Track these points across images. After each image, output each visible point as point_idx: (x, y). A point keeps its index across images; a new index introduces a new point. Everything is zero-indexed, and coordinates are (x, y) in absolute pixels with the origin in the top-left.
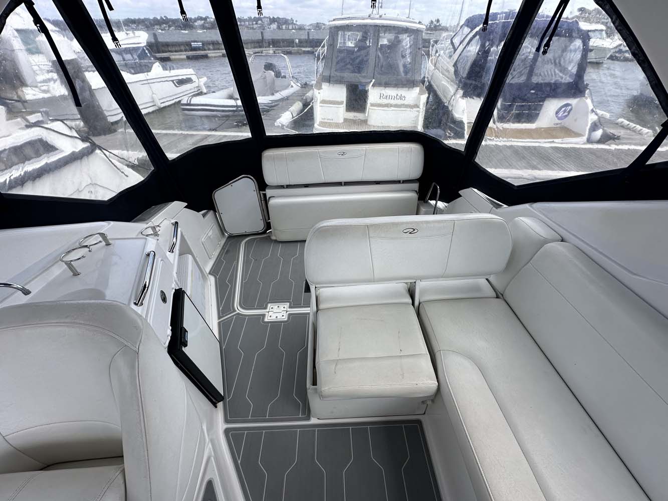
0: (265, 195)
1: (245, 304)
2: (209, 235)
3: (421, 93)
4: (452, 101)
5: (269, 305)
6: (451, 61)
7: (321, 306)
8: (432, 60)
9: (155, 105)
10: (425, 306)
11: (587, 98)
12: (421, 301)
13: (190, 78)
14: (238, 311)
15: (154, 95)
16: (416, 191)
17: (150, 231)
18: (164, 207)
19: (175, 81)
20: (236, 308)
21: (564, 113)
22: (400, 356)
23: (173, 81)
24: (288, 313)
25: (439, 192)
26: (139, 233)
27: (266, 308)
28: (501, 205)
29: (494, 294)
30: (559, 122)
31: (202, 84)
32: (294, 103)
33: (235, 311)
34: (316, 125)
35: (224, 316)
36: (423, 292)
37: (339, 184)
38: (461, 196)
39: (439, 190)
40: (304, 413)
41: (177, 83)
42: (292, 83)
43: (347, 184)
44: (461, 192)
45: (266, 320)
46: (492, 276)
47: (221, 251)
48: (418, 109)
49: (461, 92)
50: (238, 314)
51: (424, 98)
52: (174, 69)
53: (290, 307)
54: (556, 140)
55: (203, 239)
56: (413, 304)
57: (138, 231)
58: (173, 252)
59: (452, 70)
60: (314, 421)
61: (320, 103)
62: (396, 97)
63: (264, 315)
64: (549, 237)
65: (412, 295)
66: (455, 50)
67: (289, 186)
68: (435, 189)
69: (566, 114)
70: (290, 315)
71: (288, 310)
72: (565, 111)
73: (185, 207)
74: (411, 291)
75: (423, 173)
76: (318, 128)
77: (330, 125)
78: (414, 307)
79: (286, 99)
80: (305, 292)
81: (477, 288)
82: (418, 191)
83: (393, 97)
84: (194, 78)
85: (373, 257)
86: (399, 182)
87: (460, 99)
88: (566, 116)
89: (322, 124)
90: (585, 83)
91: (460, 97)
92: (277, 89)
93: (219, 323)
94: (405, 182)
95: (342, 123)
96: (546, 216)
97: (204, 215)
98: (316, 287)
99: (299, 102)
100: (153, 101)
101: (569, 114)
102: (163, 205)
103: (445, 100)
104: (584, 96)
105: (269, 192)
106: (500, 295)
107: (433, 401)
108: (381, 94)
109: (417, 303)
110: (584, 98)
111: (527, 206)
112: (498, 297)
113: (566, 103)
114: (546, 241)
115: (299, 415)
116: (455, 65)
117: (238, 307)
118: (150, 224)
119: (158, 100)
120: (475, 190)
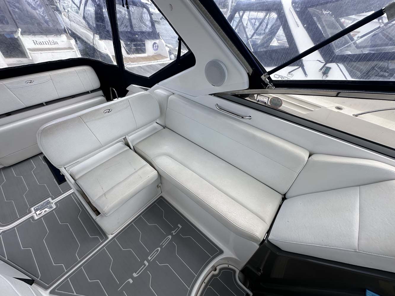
1: (5, 222)
4: (94, 42)
5: (32, 209)
6: (80, 16)
7: (76, 178)
8: (64, 14)
10: (137, 146)
12: (134, 145)
14: (3, 230)
16: (103, 96)
22: (136, 171)
24: (53, 203)
25: (116, 92)
27: (30, 212)
28: (148, 89)
29: (162, 128)
30: (155, 52)
36: (132, 141)
37: (41, 105)
38: (128, 91)
39: (115, 91)
40: (102, 238)
43: (48, 103)
44: (127, 89)
45: (36, 218)
46: (157, 120)
49: (97, 36)
50: (4, 232)
53: (53, 199)
54: (158, 61)
56: (130, 148)
60: (110, 237)
62: (49, 43)
63: (32, 217)
64: (169, 95)
65: (128, 145)
66: (79, 8)
68: (113, 91)
70: (56, 203)
71: (52, 201)
74: (127, 144)
75: (100, 83)
78: (131, 149)
80: (59, 184)
81: (155, 128)
82: (103, 95)
85: (94, 133)
86: (88, 93)
87: (100, 41)
90: (158, 32)
91: (98, 39)
94: (92, 91)
96: (165, 87)
98: (65, 168)
101: (158, 48)
103: (89, 42)
106: (165, 127)
107: (161, 183)
109: (132, 147)
110: (160, 40)
111: (156, 85)
112: (164, 128)
113: (154, 42)
114: (168, 96)
115: (100, 242)
116: (84, 18)
120: (134, 85)
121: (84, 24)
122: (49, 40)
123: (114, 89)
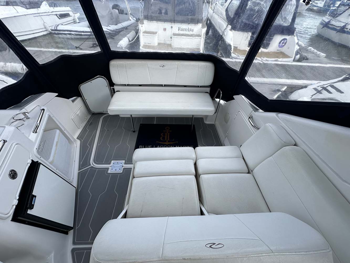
0: (114, 89)
1: (96, 161)
2: (77, 113)
3: (203, 27)
4: (224, 32)
5: (112, 162)
6: (223, 8)
9: (47, 30)
11: (295, 36)
13: (69, 14)
14: (92, 165)
15: (45, 24)
17: (22, 116)
18: (38, 96)
19: (58, 15)
20: (92, 163)
21: (282, 44)
23: (56, 15)
24: (123, 167)
25: (221, 95)
26: (12, 118)
27: (110, 164)
28: (258, 110)
30: (280, 49)
31: (76, 18)
32: (131, 31)
33: (90, 165)
34: (141, 47)
35: (83, 169)
37: (161, 85)
38: (234, 99)
41: (59, 16)
42: (130, 18)
43: (166, 85)
44: (234, 97)
45: (109, 172)
47: (87, 123)
48: (201, 38)
49: (230, 27)
50: (92, 167)
51: (204, 30)
52: (57, 7)
53: (125, 164)
54: (278, 59)
55: (72, 117)
57: (11, 117)
58: (36, 132)
59: (224, 13)
61: (143, 33)
62: (188, 30)
63: (108, 169)
67: (128, 85)
69: (283, 45)
70: (124, 169)
71: (124, 165)
72: (283, 43)
73: (57, 96)
76: (142, 49)
77: (149, 47)
79: (126, 28)
83: (186, 29)
84: (71, 13)
86: (198, 87)
87: (230, 31)
88: (283, 46)
89: (145, 46)
91: (229, 30)
92: (120, 22)
93: (79, 173)
94: (202, 86)
95: (157, 46)
97: (73, 101)
99: (133, 31)
100: (45, 28)
101: (285, 45)
102: (38, 95)
103: (220, 32)
104: (294, 35)
105: (116, 88)
108: (179, 28)
113: (284, 38)
116: (227, 10)
117: (93, 163)
118: (23, 110)
119: (48, 27)
120: (243, 97)
121: (223, 16)
122: (189, 28)
123: (221, 92)
